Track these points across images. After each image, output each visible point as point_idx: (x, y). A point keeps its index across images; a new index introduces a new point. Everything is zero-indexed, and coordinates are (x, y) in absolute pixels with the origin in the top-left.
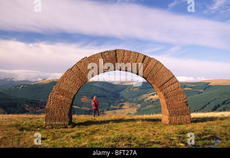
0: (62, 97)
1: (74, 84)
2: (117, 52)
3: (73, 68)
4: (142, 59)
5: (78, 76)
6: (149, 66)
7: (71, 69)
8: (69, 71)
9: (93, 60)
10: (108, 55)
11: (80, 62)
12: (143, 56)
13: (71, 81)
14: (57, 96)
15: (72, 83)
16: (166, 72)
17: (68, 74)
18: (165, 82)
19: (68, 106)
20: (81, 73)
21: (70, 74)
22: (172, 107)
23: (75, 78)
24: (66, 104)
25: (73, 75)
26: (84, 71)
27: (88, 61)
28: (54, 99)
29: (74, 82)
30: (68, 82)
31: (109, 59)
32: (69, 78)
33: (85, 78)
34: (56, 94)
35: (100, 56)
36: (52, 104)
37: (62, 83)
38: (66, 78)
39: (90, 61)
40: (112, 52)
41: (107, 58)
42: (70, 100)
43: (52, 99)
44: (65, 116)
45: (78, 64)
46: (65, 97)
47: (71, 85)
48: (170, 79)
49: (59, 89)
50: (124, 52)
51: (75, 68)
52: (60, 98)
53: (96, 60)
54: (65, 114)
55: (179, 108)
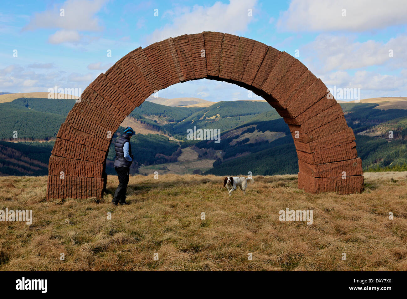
0: (86, 135)
2: (207, 39)
4: (262, 54)
5: (123, 90)
6: (275, 70)
7: (107, 75)
8: (103, 78)
9: (154, 55)
10: (187, 44)
11: (127, 59)
12: (264, 48)
13: (106, 102)
14: (75, 133)
15: (110, 105)
16: (311, 84)
17: (100, 86)
18: (309, 106)
19: (99, 157)
20: (128, 84)
21: (104, 86)
22: (323, 159)
23: (116, 96)
24: (96, 152)
25: (110, 87)
26: (135, 79)
27: (144, 56)
28: (68, 140)
29: (113, 103)
30: (100, 102)
31: (190, 53)
32: (103, 95)
33: (138, 95)
34: (72, 129)
35: (170, 46)
36: (65, 151)
37: (86, 106)
38: (96, 94)
39: (148, 56)
40: (197, 39)
41: (185, 52)
42: (106, 144)
43: (64, 141)
44: (93, 179)
45: (122, 62)
46: (94, 137)
47: (106, 110)
48: (321, 98)
49: (81, 119)
50: (222, 39)
51: (116, 72)
52: (82, 139)
53: (162, 56)
54: (93, 174)
55: (339, 160)
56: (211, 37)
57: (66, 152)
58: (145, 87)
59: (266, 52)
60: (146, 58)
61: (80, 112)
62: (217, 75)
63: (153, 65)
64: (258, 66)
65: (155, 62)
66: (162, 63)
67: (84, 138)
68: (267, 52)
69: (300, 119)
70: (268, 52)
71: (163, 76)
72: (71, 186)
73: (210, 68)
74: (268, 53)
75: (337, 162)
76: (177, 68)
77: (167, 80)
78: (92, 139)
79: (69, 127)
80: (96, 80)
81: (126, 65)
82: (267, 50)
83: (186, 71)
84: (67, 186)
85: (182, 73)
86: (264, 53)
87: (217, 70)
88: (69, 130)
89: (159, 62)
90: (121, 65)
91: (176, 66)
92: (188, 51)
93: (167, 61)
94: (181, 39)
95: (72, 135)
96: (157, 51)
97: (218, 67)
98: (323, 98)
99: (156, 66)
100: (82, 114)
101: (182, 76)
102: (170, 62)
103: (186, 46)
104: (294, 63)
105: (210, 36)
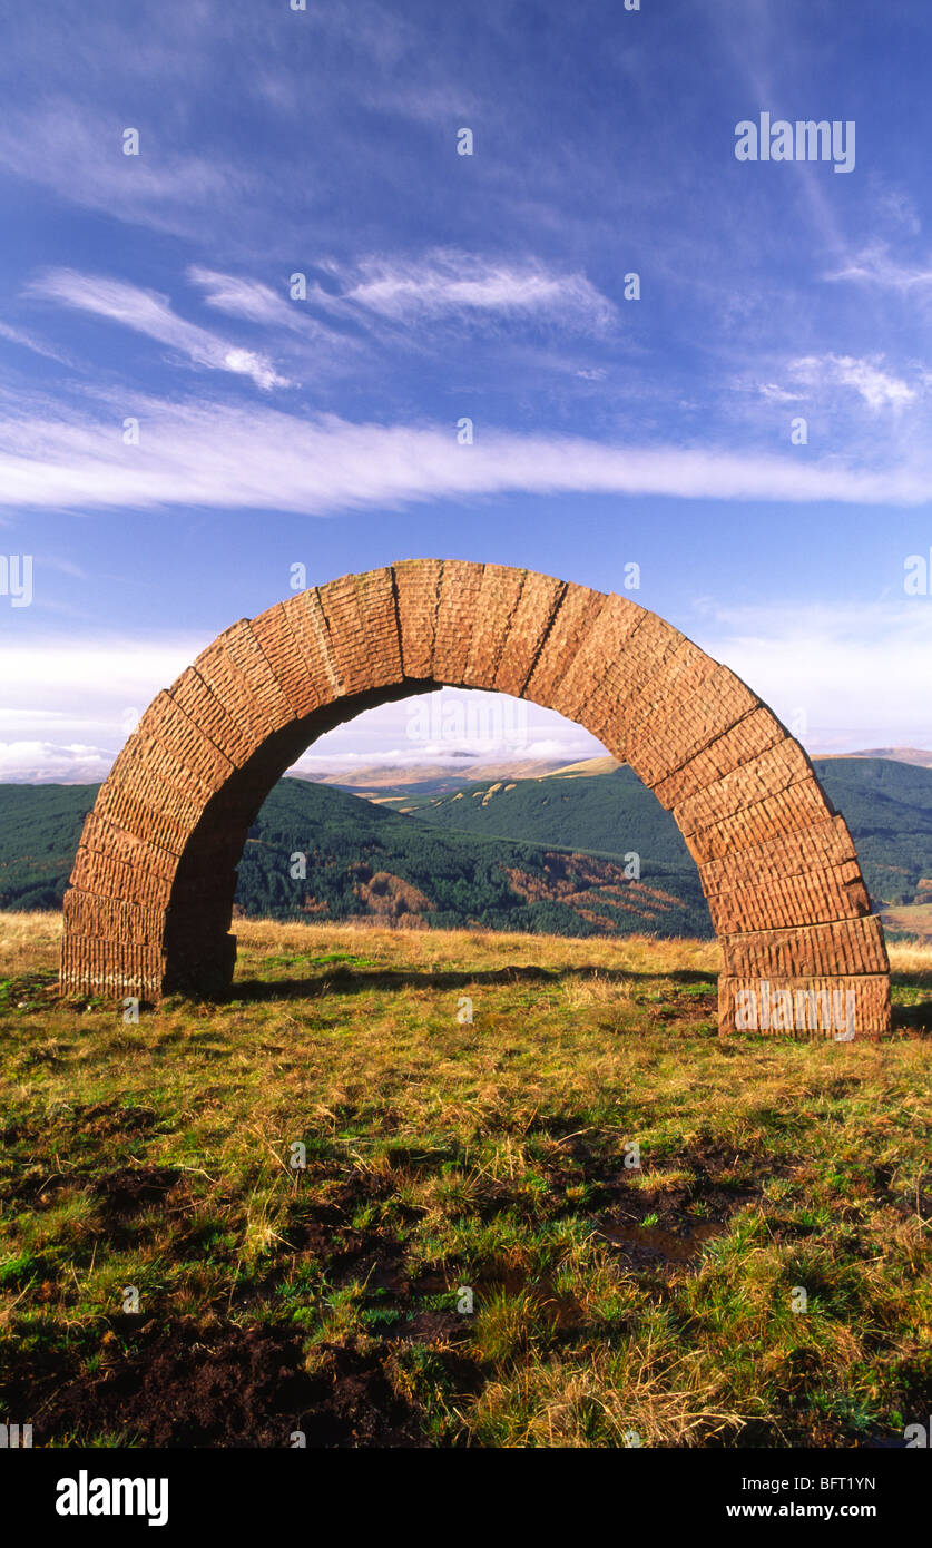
0: (134, 841)
1: (186, 772)
2: (402, 581)
3: (179, 684)
4: (545, 606)
5: (206, 727)
6: (588, 650)
7: (171, 693)
8: (165, 702)
9: (274, 636)
10: (351, 598)
11: (215, 652)
12: (552, 588)
13: (171, 758)
14: (112, 837)
15: (178, 767)
16: (698, 681)
17: (160, 720)
18: (694, 751)
19: (159, 894)
20: (217, 710)
21: (166, 720)
22: (747, 918)
23: (192, 743)
24: (152, 881)
25: (180, 723)
26: (233, 699)
27: (251, 641)
28: (100, 853)
29: (185, 762)
30: (159, 760)
31: (358, 622)
32: (165, 742)
33: (239, 738)
34: (107, 827)
35: (309, 608)
36: (93, 879)
37: (133, 771)
38: (151, 742)
39: (260, 639)
40: (373, 582)
41: (347, 619)
42: (171, 862)
43: (92, 853)
44: (145, 948)
45: (206, 660)
46: (149, 846)
47: (172, 778)
48: (733, 726)
49: (124, 803)
50: (438, 574)
51: (191, 684)
52: (125, 849)
53: (292, 636)
54: (147, 936)
55: (801, 922)
56: (410, 576)
57: (95, 882)
58: (255, 716)
59: (558, 598)
60: (256, 644)
61: (121, 785)
62: (426, 676)
63: (271, 660)
64: (538, 641)
65: (275, 652)
66: (293, 654)
67: (130, 848)
68: (562, 598)
69: (668, 790)
70: (566, 599)
71: (294, 688)
72: (102, 962)
73: (410, 656)
74: (565, 602)
75: (793, 926)
76: (327, 663)
77: (305, 698)
78: (145, 849)
79: (101, 822)
80: (151, 706)
81: (213, 666)
82: (560, 594)
83: (349, 671)
84: (95, 960)
85: (340, 675)
86: (553, 602)
87: (426, 662)
88: (100, 829)
89: (286, 651)
90: (203, 666)
91: (323, 658)
92: (353, 616)
93: (305, 647)
94: (337, 588)
95: (108, 841)
96: (279, 626)
97: (429, 653)
98: (736, 723)
99: (278, 662)
100: (125, 790)
101: (340, 684)
102: (310, 650)
103: (349, 605)
104: (643, 623)
105: (408, 572)
